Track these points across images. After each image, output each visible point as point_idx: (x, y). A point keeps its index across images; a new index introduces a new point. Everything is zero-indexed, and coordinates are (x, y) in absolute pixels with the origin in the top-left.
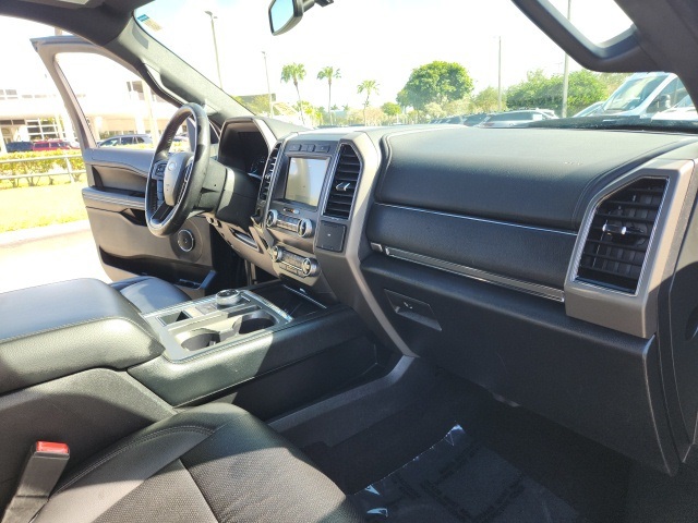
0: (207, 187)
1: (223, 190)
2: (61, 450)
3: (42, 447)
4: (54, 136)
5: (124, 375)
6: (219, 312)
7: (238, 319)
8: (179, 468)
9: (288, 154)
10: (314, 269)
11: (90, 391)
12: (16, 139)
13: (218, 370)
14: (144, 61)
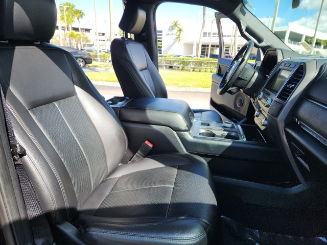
0: (242, 78)
1: (250, 80)
2: (151, 145)
3: (146, 142)
4: (228, 53)
5: (175, 133)
6: (222, 128)
7: (226, 133)
8: (176, 168)
9: (281, 67)
10: (266, 122)
11: (164, 133)
12: (214, 53)
13: (205, 145)
14: (241, 21)
